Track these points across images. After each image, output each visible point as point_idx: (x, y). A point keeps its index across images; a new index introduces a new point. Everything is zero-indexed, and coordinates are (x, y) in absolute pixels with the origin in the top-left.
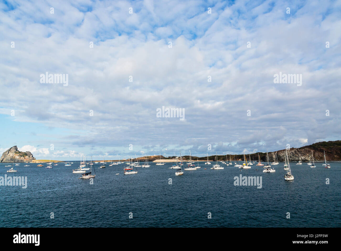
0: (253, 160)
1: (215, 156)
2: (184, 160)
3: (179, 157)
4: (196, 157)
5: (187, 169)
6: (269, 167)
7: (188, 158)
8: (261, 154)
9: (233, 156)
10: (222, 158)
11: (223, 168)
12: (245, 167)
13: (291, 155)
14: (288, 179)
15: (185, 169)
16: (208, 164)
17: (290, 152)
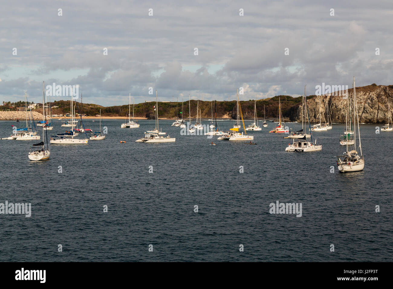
0: (263, 116)
1: (153, 104)
2: (56, 115)
3: (41, 105)
4: (95, 105)
5: (57, 141)
6: (305, 138)
7: (66, 109)
8: (285, 99)
9: (206, 104)
10: (172, 111)
11: (173, 140)
12: (237, 137)
13: (367, 105)
14: (347, 168)
15: (52, 141)
16: (132, 126)
17: (366, 97)
